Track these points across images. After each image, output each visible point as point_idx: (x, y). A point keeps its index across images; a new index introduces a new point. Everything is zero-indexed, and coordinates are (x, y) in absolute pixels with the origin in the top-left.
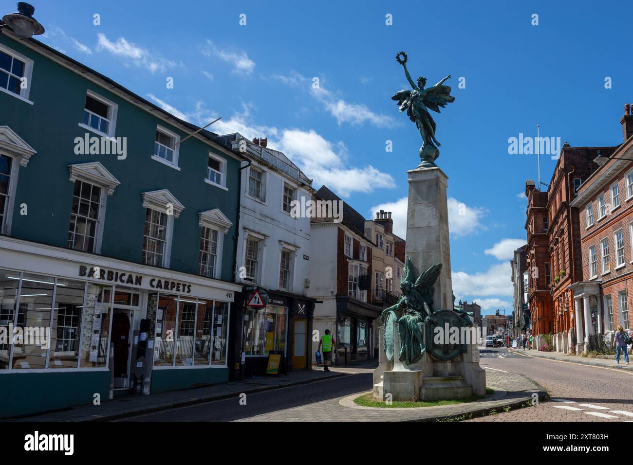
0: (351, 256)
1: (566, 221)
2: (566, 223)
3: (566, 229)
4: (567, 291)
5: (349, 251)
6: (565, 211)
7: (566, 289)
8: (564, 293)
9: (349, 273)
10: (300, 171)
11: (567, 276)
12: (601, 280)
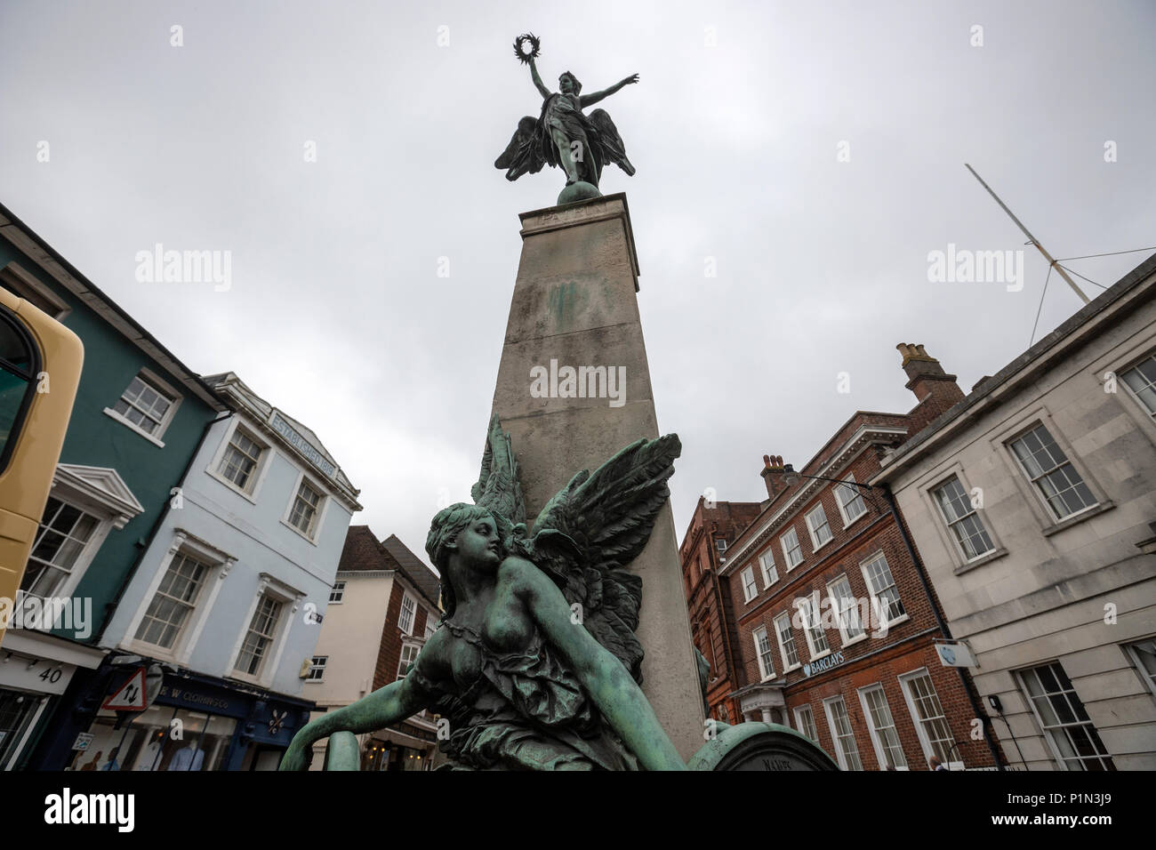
0: (410, 633)
1: (713, 594)
2: (712, 598)
3: (713, 607)
4: (722, 702)
5: (407, 623)
6: (708, 579)
7: (721, 698)
8: (716, 705)
9: (401, 660)
10: (340, 470)
11: (723, 677)
12: (784, 681)
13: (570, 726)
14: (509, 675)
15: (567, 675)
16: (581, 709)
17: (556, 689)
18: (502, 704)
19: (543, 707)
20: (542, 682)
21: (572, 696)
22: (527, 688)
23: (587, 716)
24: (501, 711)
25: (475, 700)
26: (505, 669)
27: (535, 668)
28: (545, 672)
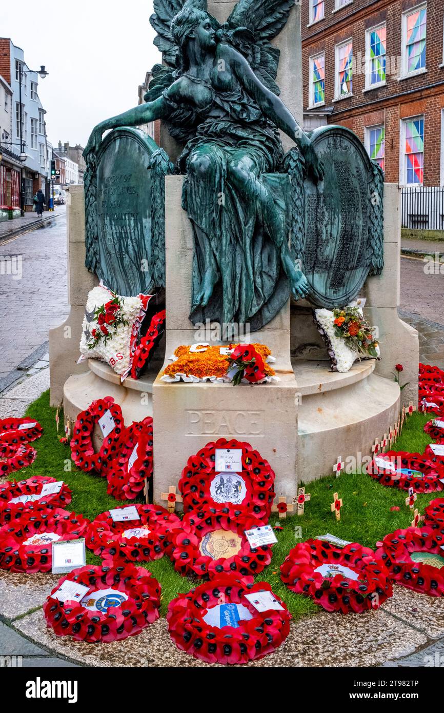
12: (331, 108)
13: (256, 122)
14: (227, 102)
15: (255, 103)
16: (261, 117)
17: (250, 108)
18: (225, 114)
19: (245, 115)
20: (243, 105)
21: (257, 111)
22: (238, 108)
23: (263, 119)
24: (224, 117)
25: (209, 112)
26: (226, 99)
27: (239, 99)
28: (245, 101)
